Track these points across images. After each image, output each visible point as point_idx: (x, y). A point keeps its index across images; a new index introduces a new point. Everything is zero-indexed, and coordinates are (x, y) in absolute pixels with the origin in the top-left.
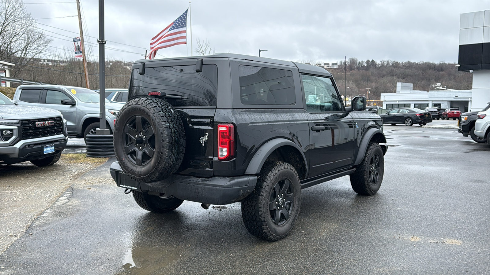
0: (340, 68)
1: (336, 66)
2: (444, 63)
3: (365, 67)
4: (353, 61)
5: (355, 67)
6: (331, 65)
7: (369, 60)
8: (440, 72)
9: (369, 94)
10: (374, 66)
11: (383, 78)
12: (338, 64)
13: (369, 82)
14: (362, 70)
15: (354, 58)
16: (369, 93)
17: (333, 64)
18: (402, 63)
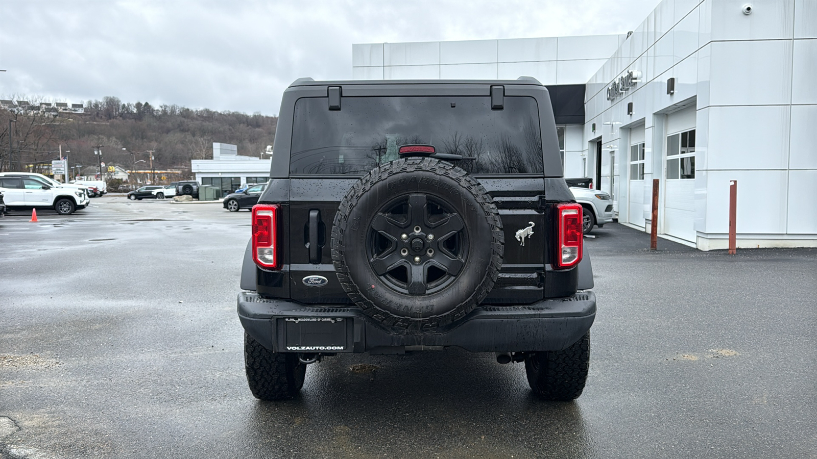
0: (90, 113)
1: (80, 109)
2: (260, 115)
3: (135, 113)
4: (112, 103)
5: (116, 114)
6: (70, 106)
7: (141, 102)
8: (255, 128)
9: (152, 160)
10: (150, 112)
11: (167, 133)
12: (84, 106)
13: (145, 140)
14: (131, 119)
15: (113, 97)
16: (153, 158)
17: (74, 106)
18: (197, 111)
